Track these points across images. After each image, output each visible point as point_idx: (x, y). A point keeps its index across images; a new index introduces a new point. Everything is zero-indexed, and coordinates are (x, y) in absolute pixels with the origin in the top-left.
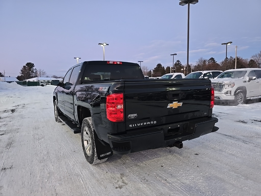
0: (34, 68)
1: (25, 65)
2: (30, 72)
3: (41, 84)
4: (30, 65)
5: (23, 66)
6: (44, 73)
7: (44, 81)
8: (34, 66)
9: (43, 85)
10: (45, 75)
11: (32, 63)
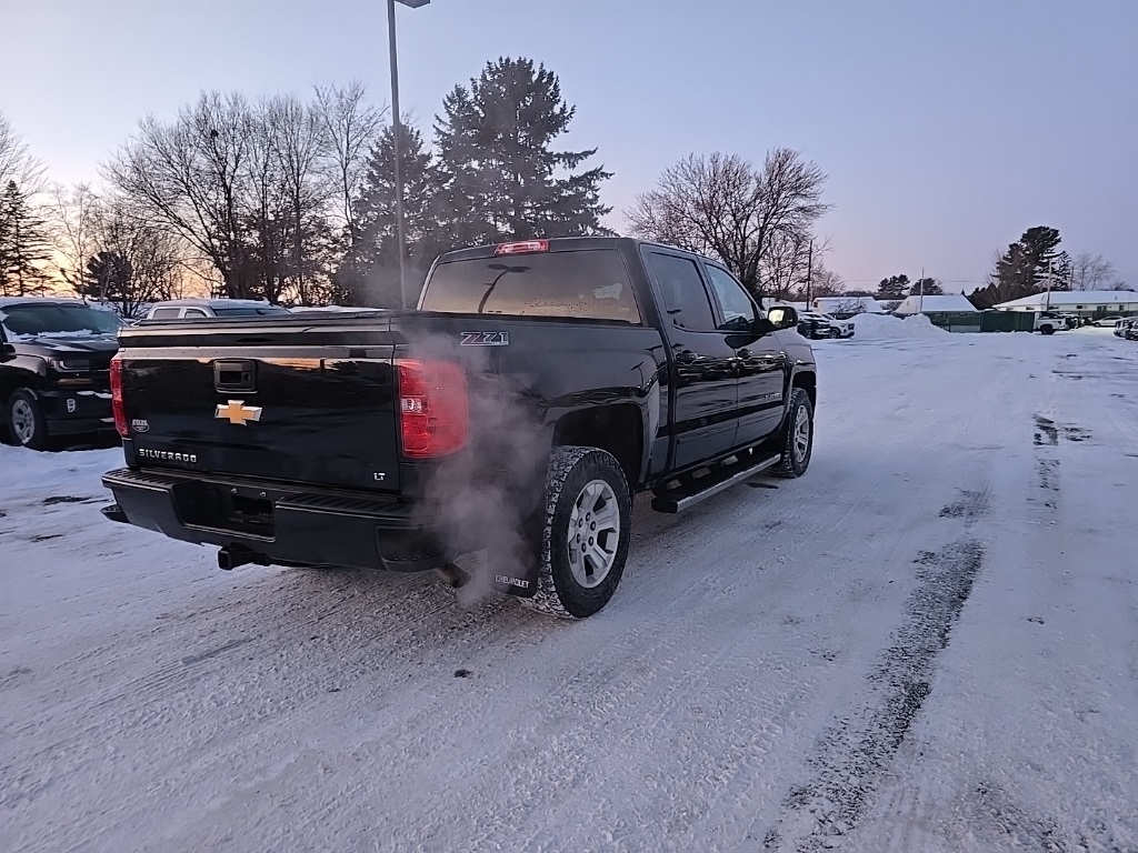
0: (1057, 249)
1: (1017, 239)
2: (1038, 268)
3: (1039, 322)
4: (1041, 239)
5: (1011, 246)
6: (1101, 271)
7: (1080, 307)
8: (1059, 241)
9: (1051, 326)
10: (1107, 278)
11: (1051, 228)
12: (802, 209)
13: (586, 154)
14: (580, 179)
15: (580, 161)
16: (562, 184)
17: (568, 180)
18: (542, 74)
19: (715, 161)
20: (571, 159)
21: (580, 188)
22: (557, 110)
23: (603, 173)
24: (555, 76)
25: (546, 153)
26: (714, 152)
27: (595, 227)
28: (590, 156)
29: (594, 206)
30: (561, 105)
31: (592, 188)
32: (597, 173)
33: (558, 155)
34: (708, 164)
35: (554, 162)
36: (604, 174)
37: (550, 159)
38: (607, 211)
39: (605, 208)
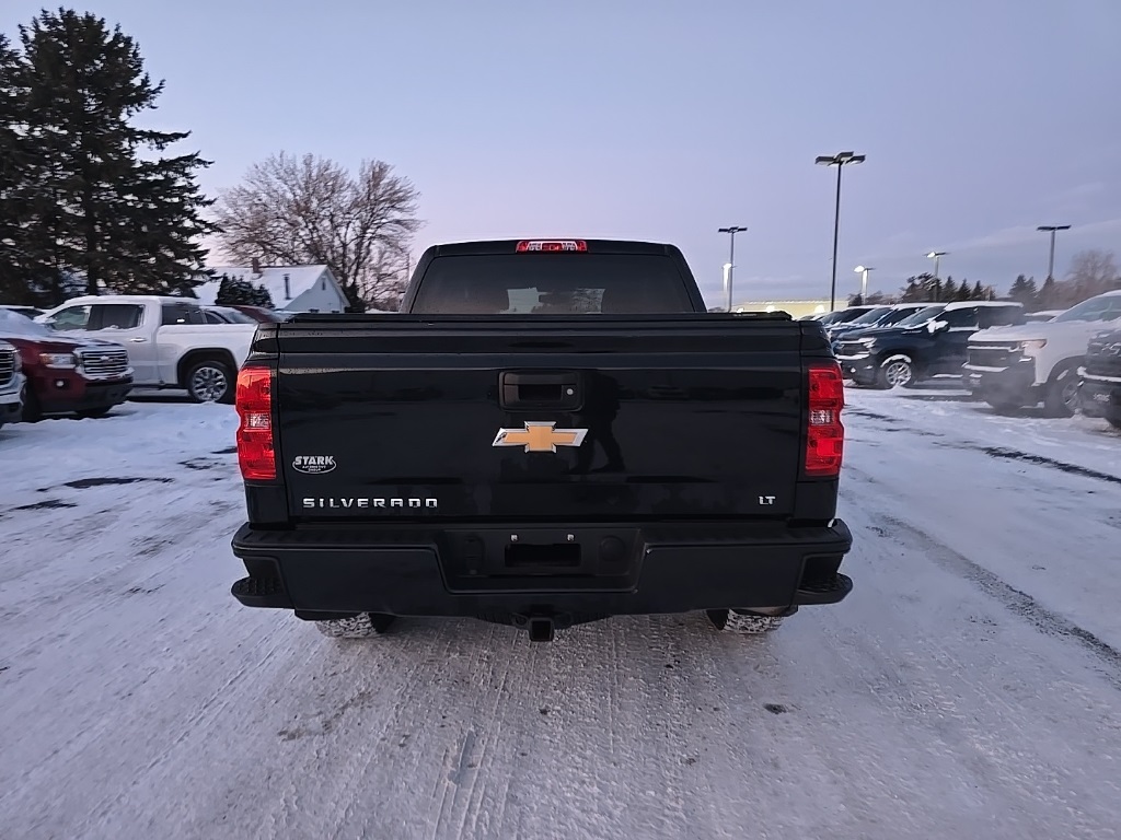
12: (398, 222)
13: (177, 136)
14: (172, 162)
15: (169, 143)
16: (148, 168)
17: (157, 163)
18: (118, 37)
19: (307, 164)
20: (160, 139)
21: (171, 173)
22: (137, 82)
23: (198, 160)
24: (133, 42)
25: (126, 128)
26: (306, 153)
27: (193, 219)
28: (181, 139)
29: (193, 196)
30: (142, 76)
31: (186, 175)
32: (191, 160)
33: (141, 133)
34: (300, 165)
35: (136, 140)
36: (200, 161)
37: (133, 135)
38: (210, 203)
39: (206, 199)
